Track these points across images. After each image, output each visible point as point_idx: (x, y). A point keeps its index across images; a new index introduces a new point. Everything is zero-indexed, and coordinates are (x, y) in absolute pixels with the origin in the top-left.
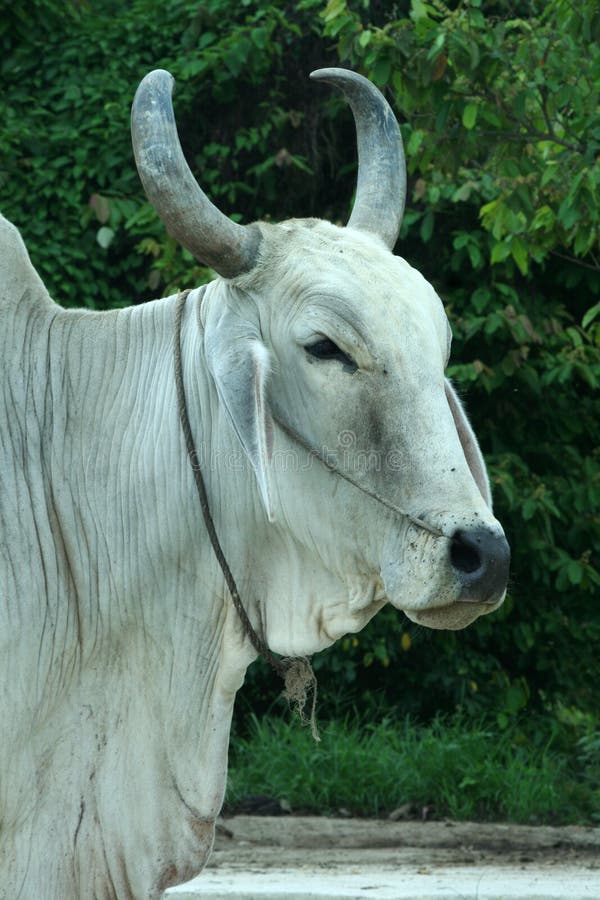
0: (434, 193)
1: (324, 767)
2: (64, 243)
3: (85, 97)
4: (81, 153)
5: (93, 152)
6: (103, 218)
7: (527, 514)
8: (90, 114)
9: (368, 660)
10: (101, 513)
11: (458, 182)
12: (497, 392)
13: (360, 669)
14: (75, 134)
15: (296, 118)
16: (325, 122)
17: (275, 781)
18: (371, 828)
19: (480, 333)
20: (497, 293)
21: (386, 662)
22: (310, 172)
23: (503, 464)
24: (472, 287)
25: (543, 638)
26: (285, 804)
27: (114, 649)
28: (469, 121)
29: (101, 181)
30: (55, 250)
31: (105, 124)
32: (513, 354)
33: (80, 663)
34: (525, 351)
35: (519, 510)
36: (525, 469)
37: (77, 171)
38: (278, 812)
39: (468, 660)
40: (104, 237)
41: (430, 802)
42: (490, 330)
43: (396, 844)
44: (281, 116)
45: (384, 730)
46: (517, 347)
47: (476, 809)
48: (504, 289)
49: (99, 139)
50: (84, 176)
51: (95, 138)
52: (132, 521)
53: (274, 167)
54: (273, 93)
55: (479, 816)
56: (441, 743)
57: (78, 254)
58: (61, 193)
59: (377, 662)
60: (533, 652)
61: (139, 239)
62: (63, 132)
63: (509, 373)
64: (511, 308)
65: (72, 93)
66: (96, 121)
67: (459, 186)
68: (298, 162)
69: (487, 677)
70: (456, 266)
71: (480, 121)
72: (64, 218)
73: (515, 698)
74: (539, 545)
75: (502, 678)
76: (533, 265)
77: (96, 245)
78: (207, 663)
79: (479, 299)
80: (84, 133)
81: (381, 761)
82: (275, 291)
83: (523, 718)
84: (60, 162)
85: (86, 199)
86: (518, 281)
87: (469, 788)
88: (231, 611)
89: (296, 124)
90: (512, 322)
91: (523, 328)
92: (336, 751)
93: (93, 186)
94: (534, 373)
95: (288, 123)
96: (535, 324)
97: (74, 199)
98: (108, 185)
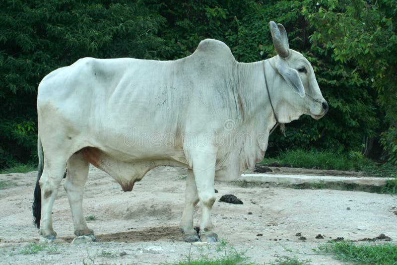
0: (328, 46)
1: (300, 159)
2: (253, 54)
3: (259, 25)
4: (258, 36)
5: (260, 36)
6: (261, 49)
7: (344, 111)
8: (260, 29)
9: (312, 140)
10: (250, 97)
11: (332, 44)
12: (339, 86)
13: (310, 141)
14: (256, 32)
15: (301, 30)
16: (306, 31)
17: (290, 161)
18: (307, 170)
19: (336, 75)
20: (340, 67)
21: (315, 140)
22: (303, 41)
23: (340, 101)
24: (335, 65)
25: (348, 136)
26: (292, 166)
27: (249, 121)
28: (330, 32)
29: (261, 42)
30: (252, 55)
31: (263, 31)
32: (343, 79)
33: (243, 124)
34: (345, 78)
35: (343, 110)
36: (344, 102)
37: (257, 40)
38: (290, 166)
39: (332, 140)
40: (262, 53)
41: (320, 166)
42: (338, 74)
43: (311, 173)
44: (298, 30)
45: (312, 152)
46: (344, 78)
47: (328, 167)
48: (341, 66)
49: (261, 34)
50: (258, 41)
51: (260, 33)
52: (256, 99)
53: (296, 40)
54: (296, 25)
55: (329, 169)
56: (322, 155)
57: (256, 56)
58: (253, 44)
59: (314, 140)
60: (346, 139)
61: (268, 54)
62: (254, 32)
63: (342, 83)
64: (342, 70)
65: (256, 24)
66: (261, 30)
67: (333, 45)
68: (301, 39)
69: (336, 144)
70: (332, 60)
71: (332, 33)
72: (254, 49)
73: (341, 148)
74: (347, 117)
75: (339, 144)
76: (347, 61)
77: (260, 54)
78: (266, 124)
79: (336, 67)
80: (258, 32)
81: (311, 158)
82: (291, 60)
83: (343, 152)
84: (253, 38)
85: (258, 46)
86: (344, 64)
87: (327, 164)
88: (273, 116)
89: (301, 31)
90: (342, 73)
91: (345, 74)
92: (302, 155)
93: (260, 43)
94: (347, 83)
95: (299, 31)
96: (347, 73)
97: (256, 45)
98: (263, 42)
